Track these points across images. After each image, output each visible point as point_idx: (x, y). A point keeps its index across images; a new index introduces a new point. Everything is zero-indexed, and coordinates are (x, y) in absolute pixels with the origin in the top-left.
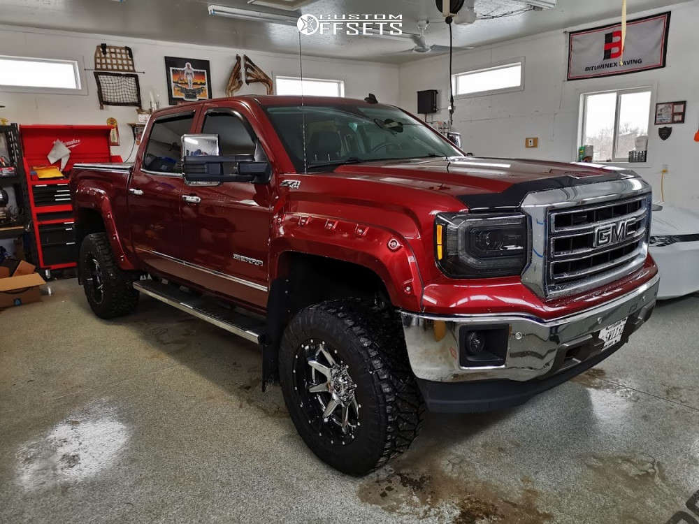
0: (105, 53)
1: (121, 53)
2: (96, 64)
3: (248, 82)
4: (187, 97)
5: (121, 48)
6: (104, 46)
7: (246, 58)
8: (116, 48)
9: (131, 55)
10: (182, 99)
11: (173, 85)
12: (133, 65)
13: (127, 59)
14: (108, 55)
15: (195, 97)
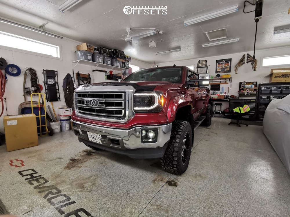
0: (200, 62)
1: (204, 62)
2: (197, 65)
3: (247, 62)
4: (221, 70)
5: (204, 61)
6: (200, 61)
7: (248, 54)
8: (203, 61)
9: (206, 62)
10: (220, 71)
11: (217, 67)
12: (207, 64)
13: (205, 63)
14: (201, 63)
15: (224, 70)
